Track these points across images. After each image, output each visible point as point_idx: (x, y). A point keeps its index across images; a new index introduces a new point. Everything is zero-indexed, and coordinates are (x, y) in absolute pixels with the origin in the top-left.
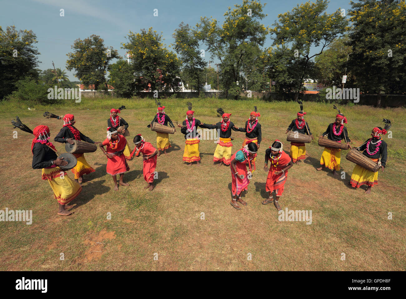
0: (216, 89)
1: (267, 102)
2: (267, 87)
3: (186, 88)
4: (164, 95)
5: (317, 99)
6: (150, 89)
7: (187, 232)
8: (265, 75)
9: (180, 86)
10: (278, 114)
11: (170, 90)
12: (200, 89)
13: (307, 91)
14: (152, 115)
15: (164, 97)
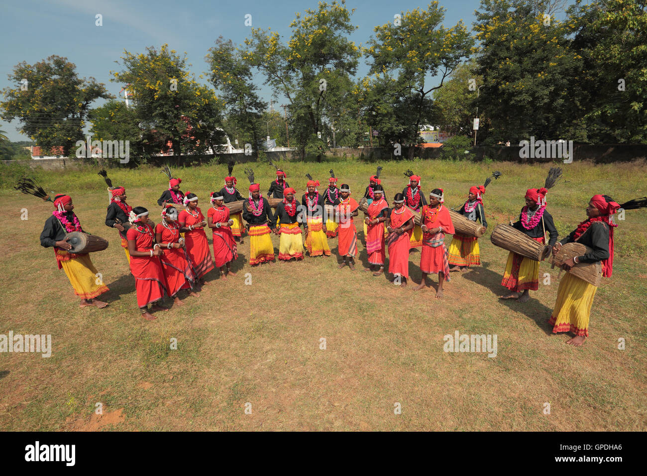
0: (285, 147)
1: (367, 164)
2: (366, 140)
3: (235, 147)
4: (196, 160)
5: (441, 155)
6: (172, 150)
7: (254, 388)
8: (362, 120)
9: (224, 143)
11: (207, 152)
12: (258, 147)
13: (425, 144)
15: (197, 163)
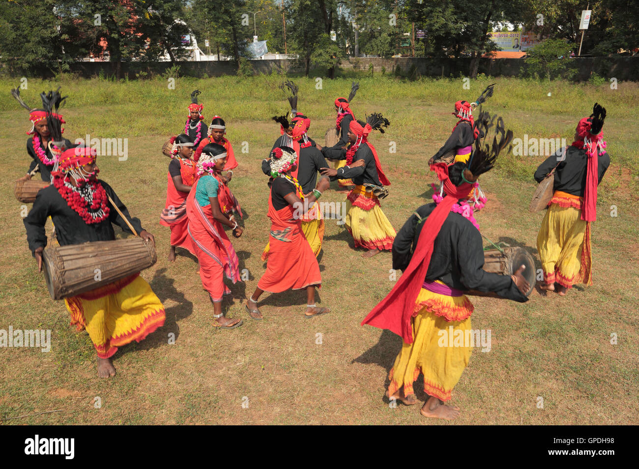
0: (281, 53)
1: (404, 82)
2: (405, 45)
3: (205, 51)
4: (145, 70)
5: (521, 70)
6: (106, 52)
8: (400, 13)
9: (187, 45)
10: (431, 108)
11: (162, 57)
12: (239, 52)
13: (498, 52)
14: (116, 123)
15: (146, 74)
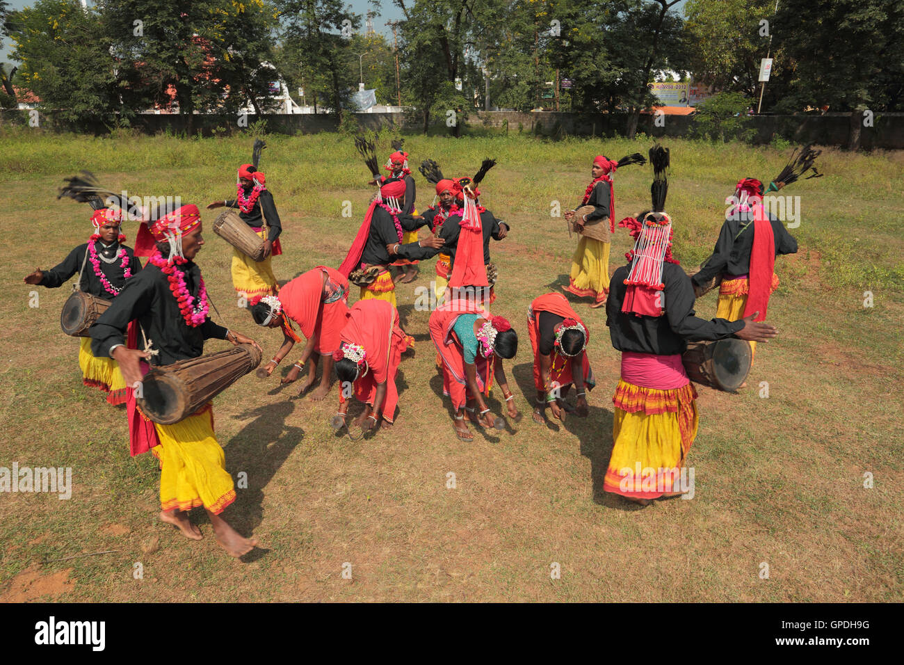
0: (393, 105)
1: (546, 143)
2: (548, 96)
3: (298, 101)
4: (223, 125)
5: (690, 130)
6: (175, 103)
7: (310, 541)
8: (541, 57)
9: (276, 94)
10: (578, 175)
11: (245, 109)
12: (341, 103)
13: (660, 108)
14: (187, 191)
15: (224, 129)
